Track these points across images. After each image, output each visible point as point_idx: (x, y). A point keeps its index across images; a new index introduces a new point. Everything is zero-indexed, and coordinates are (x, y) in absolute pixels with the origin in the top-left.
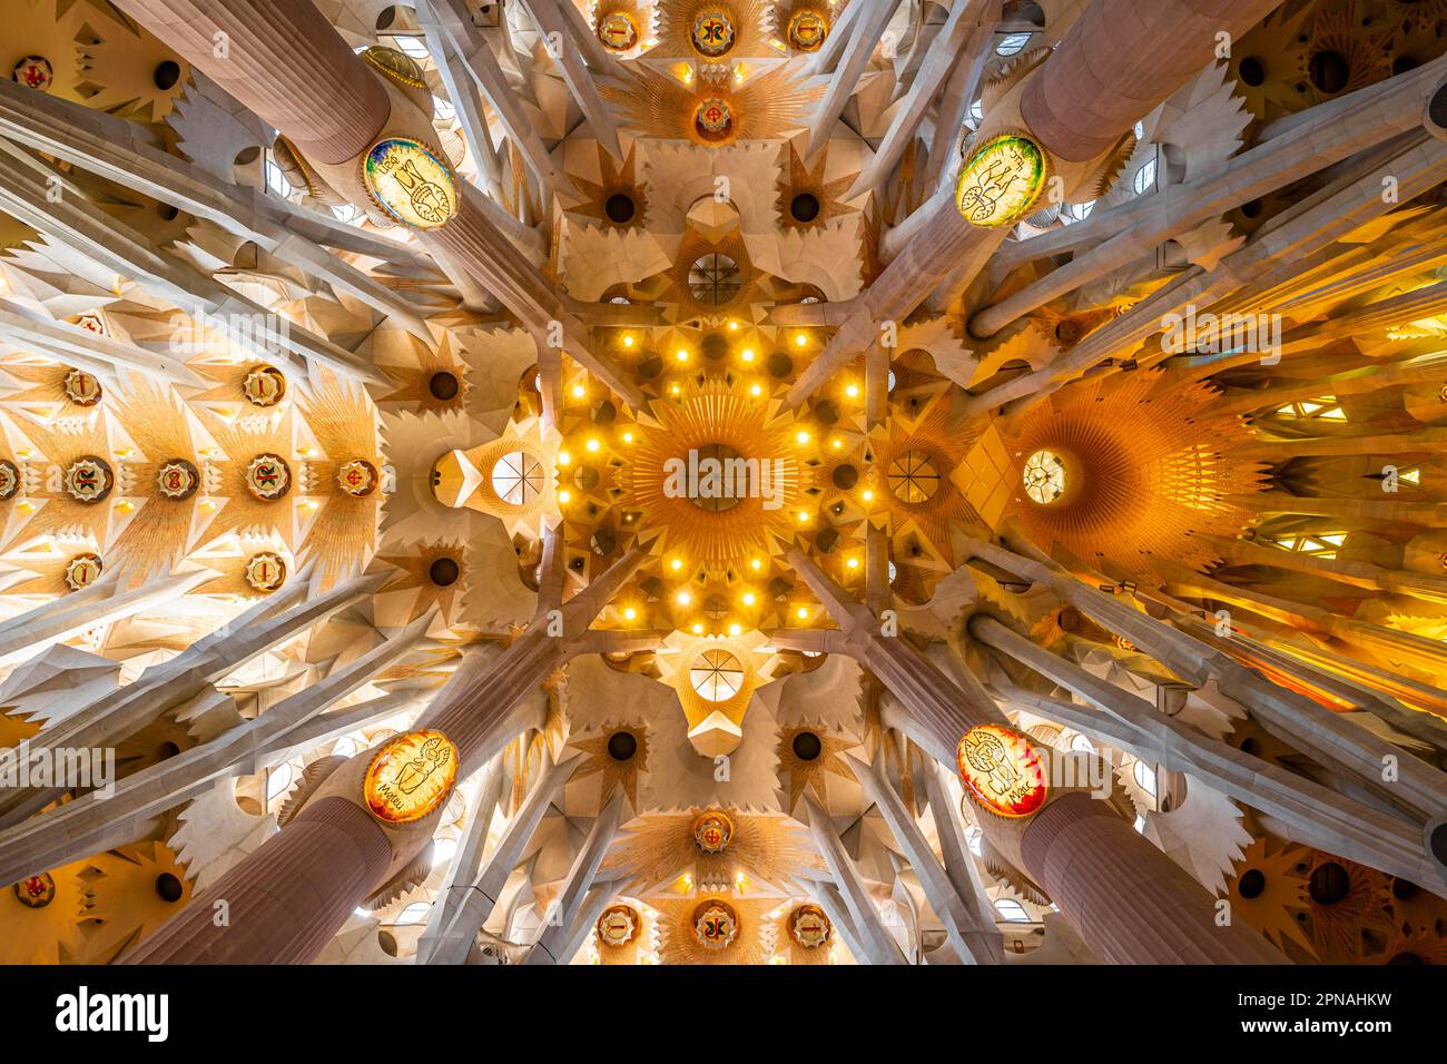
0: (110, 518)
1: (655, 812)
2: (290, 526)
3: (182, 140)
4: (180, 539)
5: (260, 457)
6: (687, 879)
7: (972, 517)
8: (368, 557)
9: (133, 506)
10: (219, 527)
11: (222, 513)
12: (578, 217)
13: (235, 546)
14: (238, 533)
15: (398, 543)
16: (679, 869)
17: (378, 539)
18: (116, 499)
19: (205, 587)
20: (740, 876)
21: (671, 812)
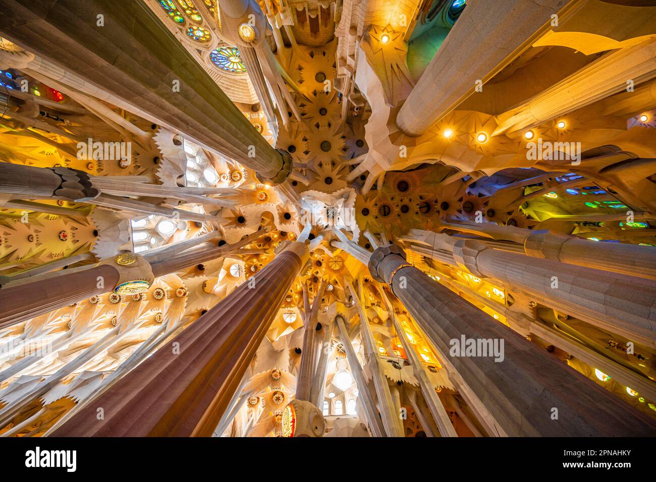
0: (120, 309)
1: (259, 374)
2: (163, 308)
3: (97, 254)
4: (136, 314)
5: (156, 289)
6: (269, 388)
7: (349, 275)
8: (182, 316)
9: (126, 304)
10: (146, 309)
11: (147, 305)
12: (228, 227)
13: (151, 313)
14: (151, 310)
15: (190, 311)
16: (267, 386)
17: (185, 310)
18: (121, 303)
19: (144, 325)
20: (283, 386)
21: (264, 372)
